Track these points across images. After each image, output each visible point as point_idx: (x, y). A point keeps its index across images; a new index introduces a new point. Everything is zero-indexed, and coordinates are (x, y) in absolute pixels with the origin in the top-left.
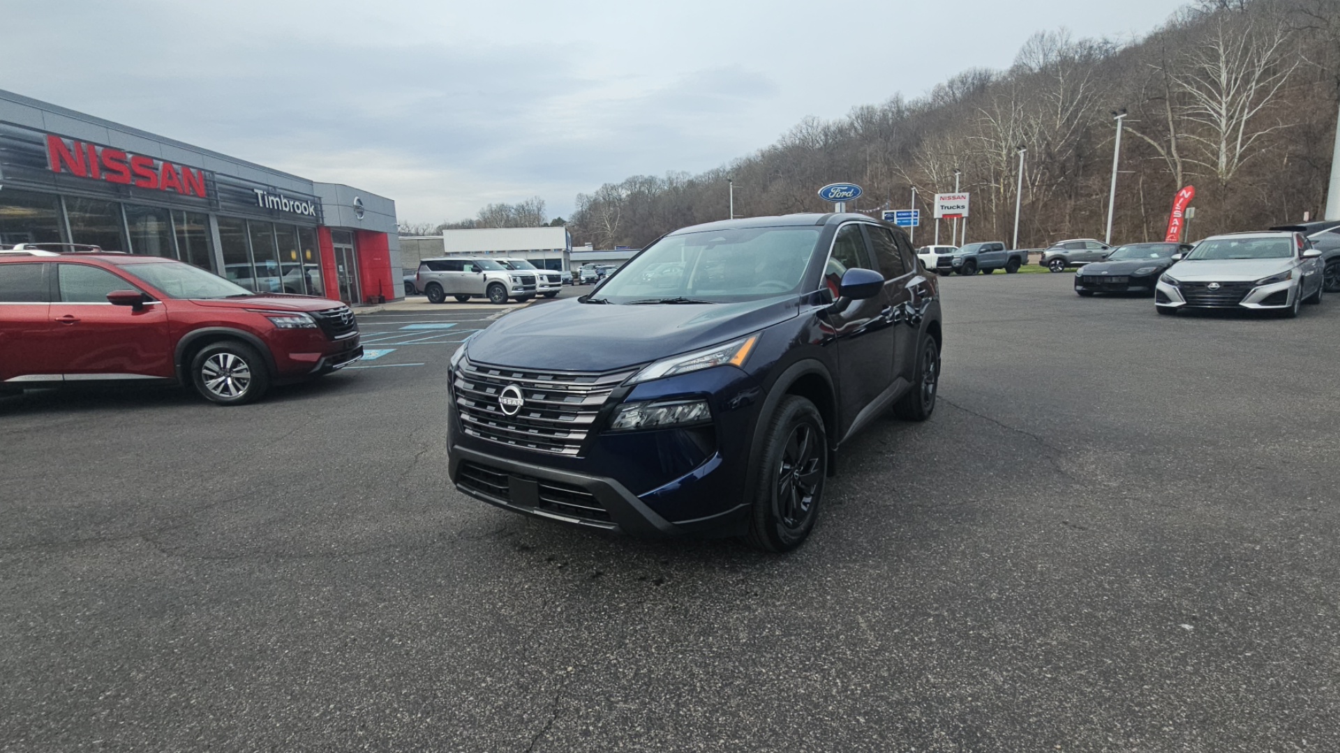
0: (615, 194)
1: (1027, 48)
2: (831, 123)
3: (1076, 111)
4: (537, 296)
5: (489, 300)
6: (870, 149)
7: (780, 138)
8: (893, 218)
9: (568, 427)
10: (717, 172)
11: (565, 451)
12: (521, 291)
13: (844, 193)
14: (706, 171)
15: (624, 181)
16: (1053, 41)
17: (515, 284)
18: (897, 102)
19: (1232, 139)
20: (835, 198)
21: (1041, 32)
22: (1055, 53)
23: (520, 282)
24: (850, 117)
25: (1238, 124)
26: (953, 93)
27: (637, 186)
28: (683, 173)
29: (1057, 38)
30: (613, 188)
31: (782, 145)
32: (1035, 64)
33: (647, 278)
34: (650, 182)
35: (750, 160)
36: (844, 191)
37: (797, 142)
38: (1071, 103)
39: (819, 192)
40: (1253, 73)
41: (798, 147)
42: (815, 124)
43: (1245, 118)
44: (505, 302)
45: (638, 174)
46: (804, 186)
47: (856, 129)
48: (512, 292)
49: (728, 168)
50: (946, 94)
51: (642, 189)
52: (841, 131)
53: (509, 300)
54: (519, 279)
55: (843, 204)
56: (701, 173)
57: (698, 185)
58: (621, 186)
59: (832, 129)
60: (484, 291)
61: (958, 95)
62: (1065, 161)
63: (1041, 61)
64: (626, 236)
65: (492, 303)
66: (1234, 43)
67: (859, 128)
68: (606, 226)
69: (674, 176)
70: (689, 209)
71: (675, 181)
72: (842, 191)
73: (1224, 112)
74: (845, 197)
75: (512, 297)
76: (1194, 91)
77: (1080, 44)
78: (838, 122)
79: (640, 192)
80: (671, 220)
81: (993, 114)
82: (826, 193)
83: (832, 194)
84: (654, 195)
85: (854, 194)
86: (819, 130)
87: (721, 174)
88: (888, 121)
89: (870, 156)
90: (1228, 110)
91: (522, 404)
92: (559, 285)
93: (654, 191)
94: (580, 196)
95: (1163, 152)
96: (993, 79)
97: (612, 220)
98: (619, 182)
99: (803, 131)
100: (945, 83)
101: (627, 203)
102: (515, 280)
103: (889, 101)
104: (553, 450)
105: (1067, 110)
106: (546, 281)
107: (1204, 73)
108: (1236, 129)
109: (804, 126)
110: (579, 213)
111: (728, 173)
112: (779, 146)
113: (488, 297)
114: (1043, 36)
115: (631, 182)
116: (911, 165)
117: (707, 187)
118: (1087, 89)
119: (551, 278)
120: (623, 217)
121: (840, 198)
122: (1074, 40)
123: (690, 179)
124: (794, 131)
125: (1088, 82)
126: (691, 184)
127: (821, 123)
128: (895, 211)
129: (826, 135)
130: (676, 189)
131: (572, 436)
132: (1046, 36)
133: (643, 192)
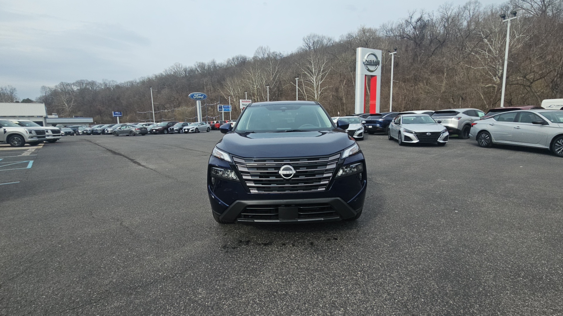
0: (69, 88)
1: (257, 51)
2: (187, 67)
3: (276, 75)
4: (44, 142)
5: (9, 145)
6: (205, 80)
7: (164, 70)
8: (222, 108)
9: (320, 180)
10: (132, 83)
11: (319, 190)
12: (35, 139)
13: (200, 97)
14: (126, 81)
15: (75, 81)
16: (265, 50)
17: (31, 135)
18: (214, 63)
19: (317, 89)
20: (196, 98)
21: (261, 46)
22: (266, 54)
23: (34, 134)
24: (195, 66)
25: (318, 85)
26: (234, 63)
27: (84, 85)
28: (113, 81)
29: (266, 49)
30: (68, 85)
31: (165, 73)
32: (260, 56)
33: (108, 131)
34: (93, 84)
35: (149, 78)
36: (200, 96)
37: (172, 73)
38: (274, 72)
39: (189, 95)
40: (320, 70)
41: (173, 75)
42: (180, 67)
43: (320, 83)
44: (22, 145)
45: (85, 79)
46: (177, 92)
47: (198, 71)
48: (28, 140)
49: (138, 81)
50: (232, 62)
51: (88, 87)
52: (192, 71)
53: (26, 145)
54: (33, 132)
55: (200, 101)
56: (123, 82)
57: (122, 87)
58: (73, 84)
59: (188, 70)
60: (5, 139)
61: (236, 63)
62: (275, 91)
63: (262, 56)
64: (79, 111)
65: (12, 146)
66: (315, 60)
67: (199, 70)
68: (64, 104)
69: (107, 82)
70: (118, 98)
71: (108, 84)
72: (199, 96)
73: (315, 81)
74: (200, 98)
75: (28, 143)
76: (307, 73)
77: (273, 53)
78: (190, 67)
79: (85, 88)
80: (107, 104)
81: (250, 72)
82: (192, 96)
83: (195, 97)
84: (95, 90)
85: (204, 97)
86: (182, 69)
87: (134, 84)
88: (211, 69)
89: (205, 82)
90: (316, 80)
91: (295, 173)
92: (59, 135)
93: (95, 88)
94: (44, 88)
95: (302, 92)
96: (247, 60)
97: (69, 102)
98: (72, 82)
99: (175, 69)
100: (231, 59)
101: (78, 93)
102: (30, 132)
103: (210, 62)
104: (313, 191)
105: (273, 74)
106: (50, 133)
107: (308, 68)
108: (318, 86)
109: (175, 67)
110: (43, 97)
111: (138, 83)
112: (164, 74)
113: (8, 143)
114: (262, 48)
115: (80, 83)
116: (222, 88)
117: (127, 89)
118: (278, 68)
119: (54, 131)
120: (75, 101)
121: (198, 99)
122: (272, 51)
123: (117, 84)
124: (171, 68)
125: (278, 66)
126: (118, 87)
127: (183, 66)
128: (223, 105)
129: (185, 72)
130: (109, 89)
131: (322, 183)
132: (263, 48)
133: (88, 89)
